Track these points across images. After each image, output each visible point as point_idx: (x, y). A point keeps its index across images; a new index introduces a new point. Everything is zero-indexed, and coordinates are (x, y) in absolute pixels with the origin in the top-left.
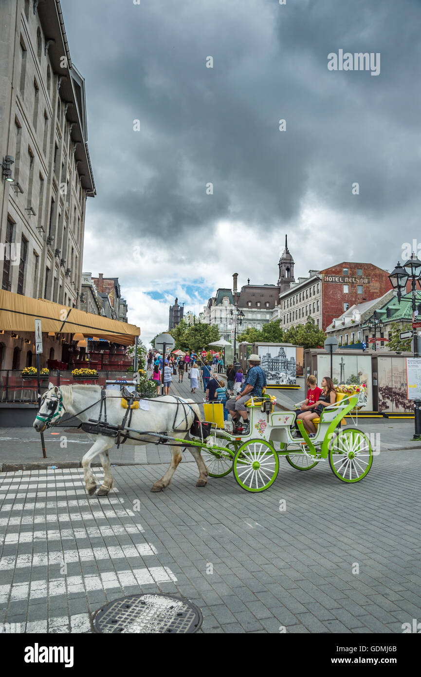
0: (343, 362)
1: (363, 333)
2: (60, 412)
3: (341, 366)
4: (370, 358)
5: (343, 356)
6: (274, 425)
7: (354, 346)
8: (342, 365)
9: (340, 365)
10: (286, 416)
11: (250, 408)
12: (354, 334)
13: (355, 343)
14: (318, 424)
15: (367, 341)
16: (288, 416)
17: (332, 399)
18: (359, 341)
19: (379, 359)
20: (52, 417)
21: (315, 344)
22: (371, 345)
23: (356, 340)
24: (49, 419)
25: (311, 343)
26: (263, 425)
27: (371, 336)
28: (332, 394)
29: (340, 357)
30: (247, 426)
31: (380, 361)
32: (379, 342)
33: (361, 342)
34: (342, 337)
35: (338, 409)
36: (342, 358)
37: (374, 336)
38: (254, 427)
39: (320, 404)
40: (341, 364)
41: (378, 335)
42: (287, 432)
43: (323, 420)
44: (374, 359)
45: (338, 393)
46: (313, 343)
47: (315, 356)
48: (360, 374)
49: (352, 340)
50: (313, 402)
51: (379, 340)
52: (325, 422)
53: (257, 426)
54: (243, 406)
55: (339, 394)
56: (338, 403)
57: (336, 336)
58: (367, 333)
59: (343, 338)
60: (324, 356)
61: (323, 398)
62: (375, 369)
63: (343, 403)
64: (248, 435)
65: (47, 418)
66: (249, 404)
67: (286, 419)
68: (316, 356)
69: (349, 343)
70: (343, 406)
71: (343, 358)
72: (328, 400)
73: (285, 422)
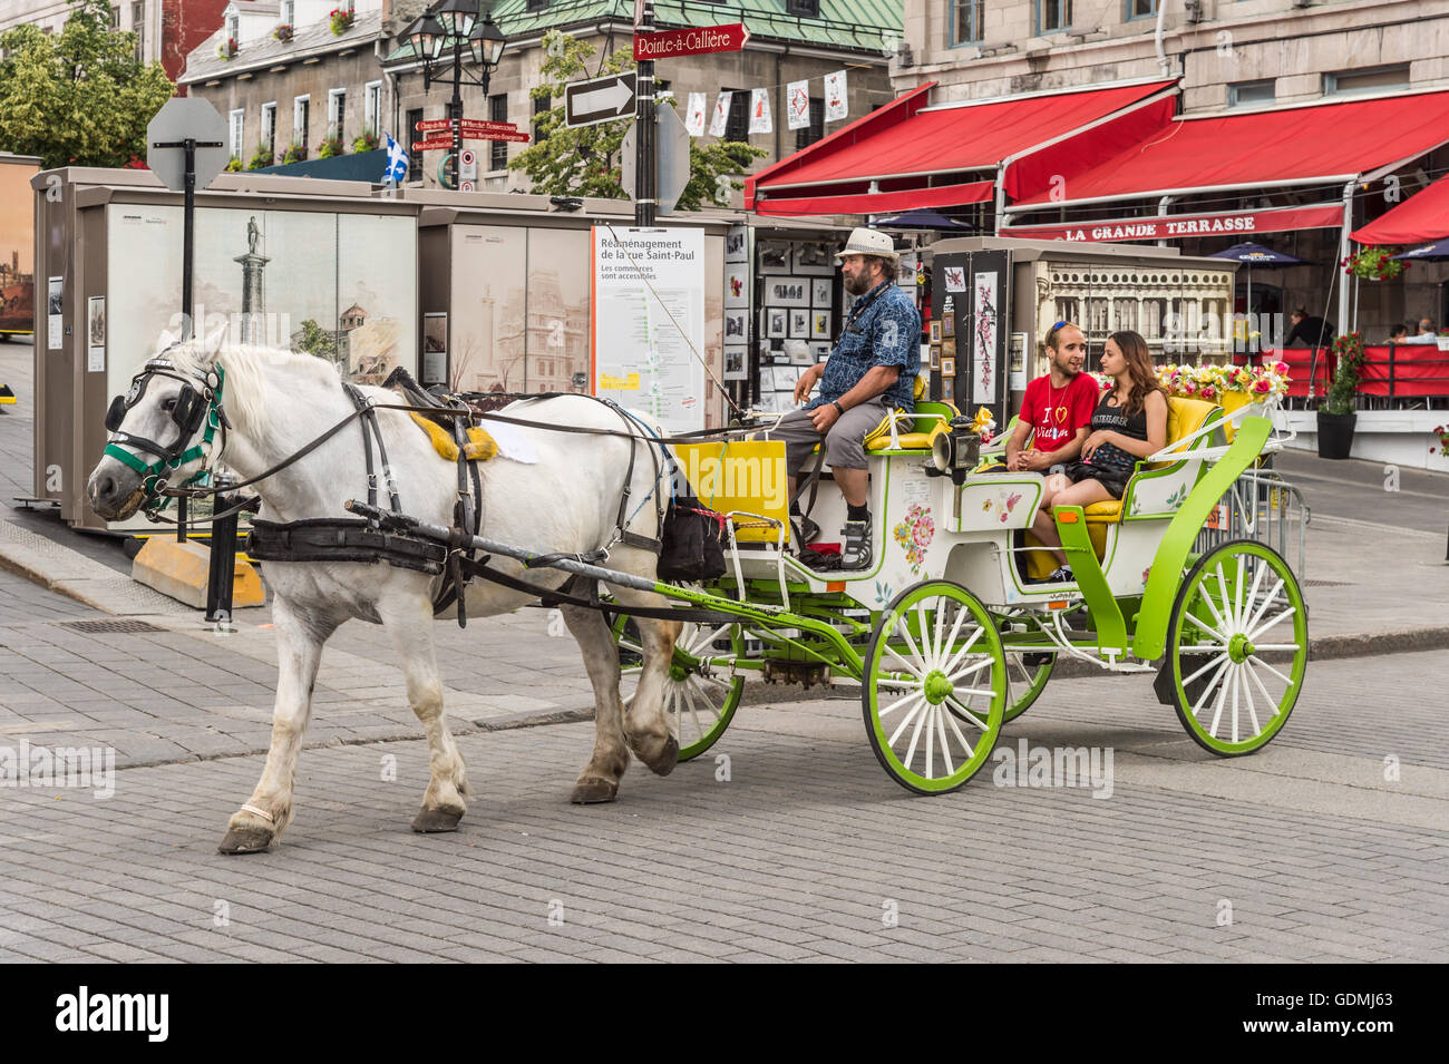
0: (260, 252)
1: (397, 92)
2: (205, 449)
3: (247, 274)
4: (408, 227)
5: (258, 215)
6: (963, 530)
7: (336, 163)
8: (251, 269)
9: (240, 267)
10: (1009, 491)
11: (880, 458)
12: (341, 98)
13: (348, 149)
14: (1106, 524)
15: (415, 136)
16: (1017, 490)
17: (1155, 425)
18: (371, 141)
19: (458, 233)
20: (174, 461)
21: (118, 148)
22: (434, 160)
23: (353, 130)
24: (161, 465)
25: (93, 144)
26: (925, 530)
27: (436, 112)
28: (1154, 404)
29: (241, 217)
30: (865, 535)
31: (465, 245)
32: (479, 148)
33: (383, 144)
34: (273, 111)
35: (1184, 462)
36: (251, 228)
37: (455, 108)
38: (891, 536)
39: (1106, 446)
40: (245, 261)
41: (476, 108)
42: (1004, 557)
43: (1133, 510)
44: (433, 235)
45: (1176, 399)
46: (105, 139)
47: (94, 211)
48: (351, 319)
49: (332, 131)
50: (1064, 433)
51: (477, 130)
52: (1139, 516)
53: (900, 535)
54: (859, 448)
55: (1178, 402)
56: (1183, 439)
57: (241, 105)
58: (414, 91)
59: (281, 117)
60: (146, 211)
61: (1115, 420)
62: (433, 291)
63: (1206, 440)
64: (870, 572)
65: (152, 460)
66: (877, 442)
67: (1010, 504)
68: (101, 208)
69: (312, 146)
70: (1204, 452)
71: (259, 223)
72: (1137, 428)
73: (1004, 518)
